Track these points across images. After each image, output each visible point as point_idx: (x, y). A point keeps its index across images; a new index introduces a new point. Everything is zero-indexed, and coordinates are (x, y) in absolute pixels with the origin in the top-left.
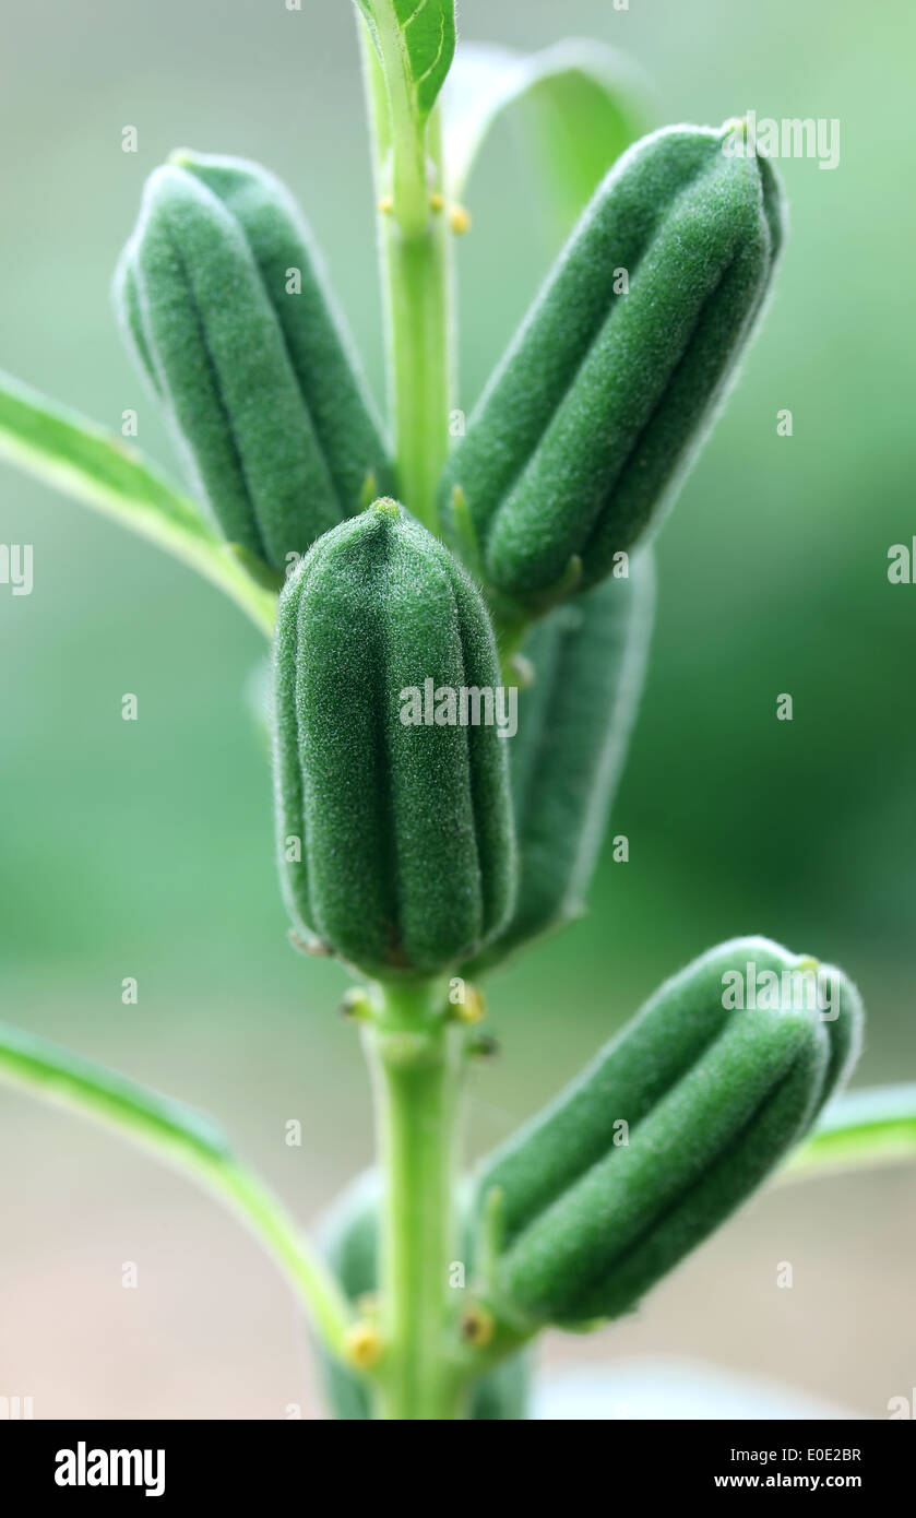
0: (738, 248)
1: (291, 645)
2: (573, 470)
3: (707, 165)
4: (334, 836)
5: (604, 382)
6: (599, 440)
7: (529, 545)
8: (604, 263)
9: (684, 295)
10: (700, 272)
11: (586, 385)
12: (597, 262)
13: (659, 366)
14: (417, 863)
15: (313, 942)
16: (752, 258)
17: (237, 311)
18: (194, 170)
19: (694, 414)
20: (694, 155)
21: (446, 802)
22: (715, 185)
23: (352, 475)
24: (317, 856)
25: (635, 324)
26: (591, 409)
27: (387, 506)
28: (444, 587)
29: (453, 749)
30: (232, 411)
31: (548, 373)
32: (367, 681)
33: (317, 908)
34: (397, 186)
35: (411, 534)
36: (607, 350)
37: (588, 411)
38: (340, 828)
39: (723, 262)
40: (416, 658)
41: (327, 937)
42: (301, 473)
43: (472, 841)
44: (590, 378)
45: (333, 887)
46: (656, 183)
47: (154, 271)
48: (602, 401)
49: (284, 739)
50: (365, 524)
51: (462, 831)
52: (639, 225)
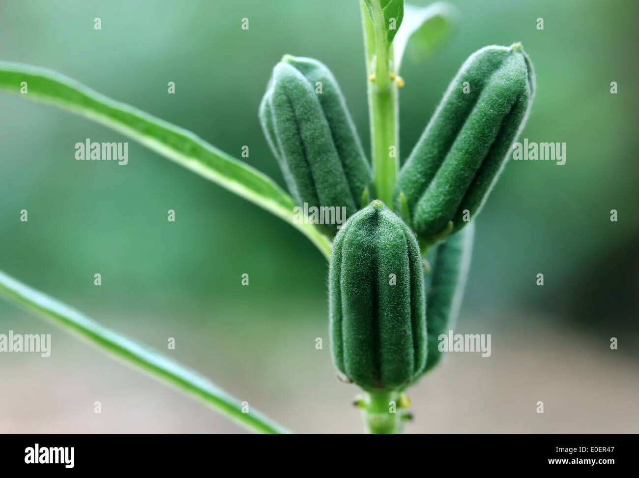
0: (518, 97)
1: (339, 260)
2: (451, 186)
3: (504, 62)
4: (355, 337)
5: (464, 151)
6: (462, 175)
7: (432, 216)
8: (463, 102)
9: (497, 116)
10: (503, 107)
11: (456, 152)
12: (460, 102)
13: (486, 145)
14: (389, 347)
15: (344, 377)
16: (524, 100)
17: (313, 122)
18: (292, 63)
19: (499, 163)
20: (499, 58)
21: (401, 323)
22: (509, 71)
23: (358, 187)
24: (348, 344)
25: (477, 127)
26: (458, 162)
27: (378, 203)
28: (402, 237)
29: (405, 301)
30: (311, 163)
31: (439, 146)
32: (370, 275)
33: (347, 365)
34: (377, 71)
35: (387, 214)
36: (465, 138)
37: (457, 163)
38: (358, 333)
39: (513, 102)
40: (391, 265)
41: (350, 376)
42: (339, 188)
43: (411, 337)
44: (457, 149)
45: (354, 356)
46: (483, 70)
47: (279, 106)
48: (462, 159)
49: (334, 297)
50: (369, 211)
51: (408, 334)
52: (476, 87)
